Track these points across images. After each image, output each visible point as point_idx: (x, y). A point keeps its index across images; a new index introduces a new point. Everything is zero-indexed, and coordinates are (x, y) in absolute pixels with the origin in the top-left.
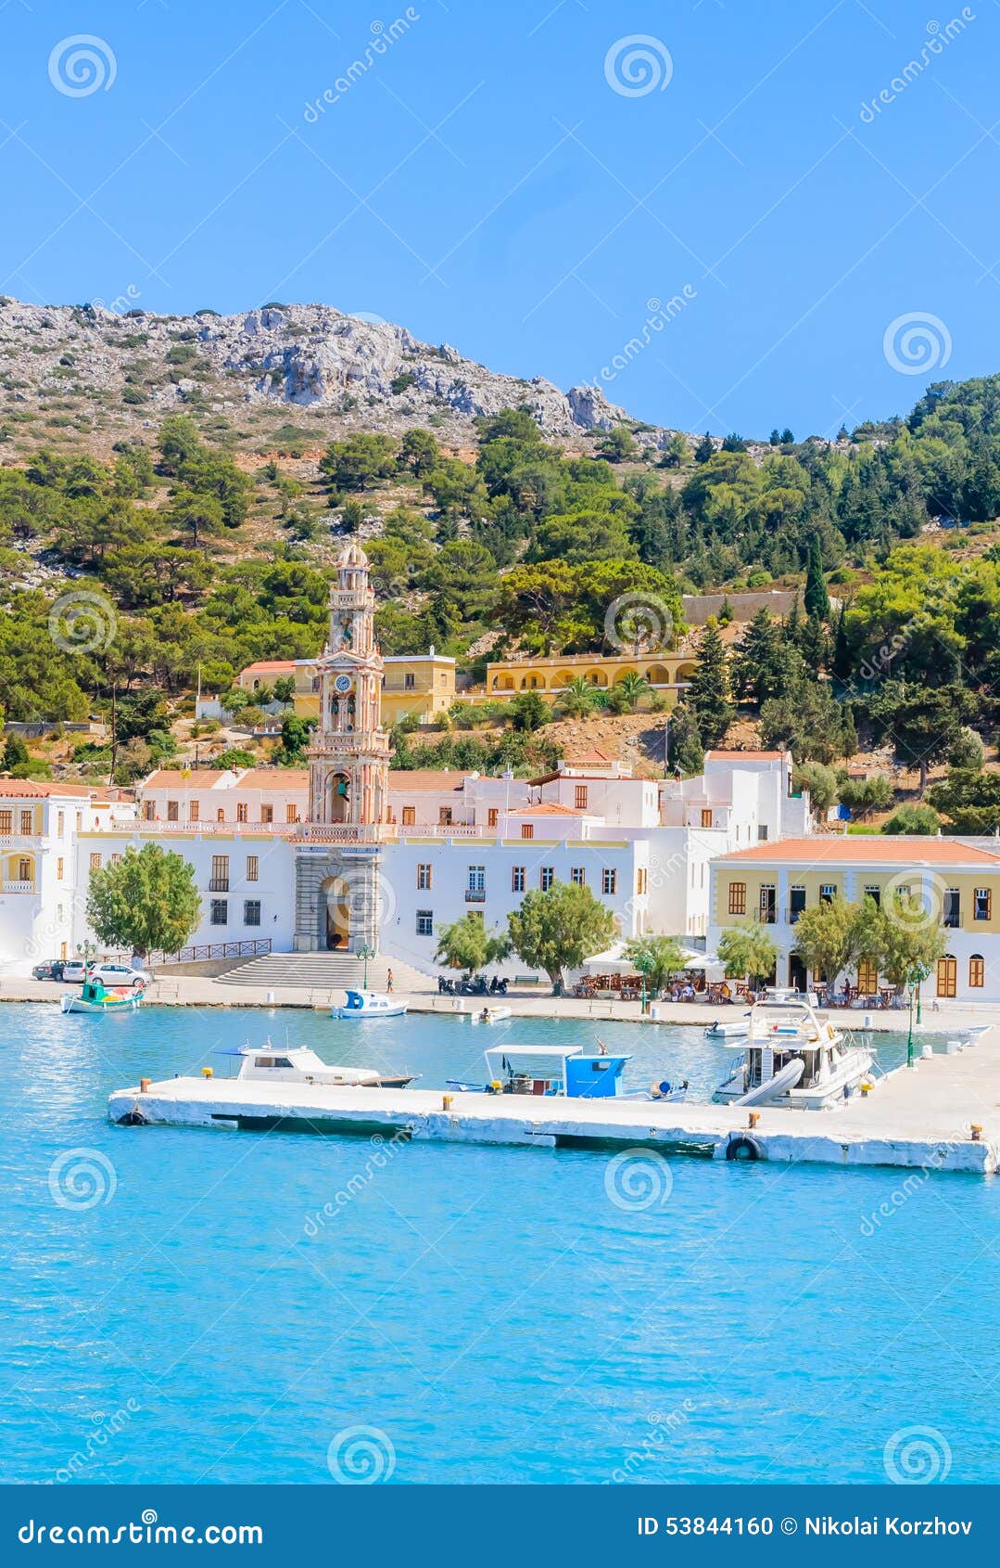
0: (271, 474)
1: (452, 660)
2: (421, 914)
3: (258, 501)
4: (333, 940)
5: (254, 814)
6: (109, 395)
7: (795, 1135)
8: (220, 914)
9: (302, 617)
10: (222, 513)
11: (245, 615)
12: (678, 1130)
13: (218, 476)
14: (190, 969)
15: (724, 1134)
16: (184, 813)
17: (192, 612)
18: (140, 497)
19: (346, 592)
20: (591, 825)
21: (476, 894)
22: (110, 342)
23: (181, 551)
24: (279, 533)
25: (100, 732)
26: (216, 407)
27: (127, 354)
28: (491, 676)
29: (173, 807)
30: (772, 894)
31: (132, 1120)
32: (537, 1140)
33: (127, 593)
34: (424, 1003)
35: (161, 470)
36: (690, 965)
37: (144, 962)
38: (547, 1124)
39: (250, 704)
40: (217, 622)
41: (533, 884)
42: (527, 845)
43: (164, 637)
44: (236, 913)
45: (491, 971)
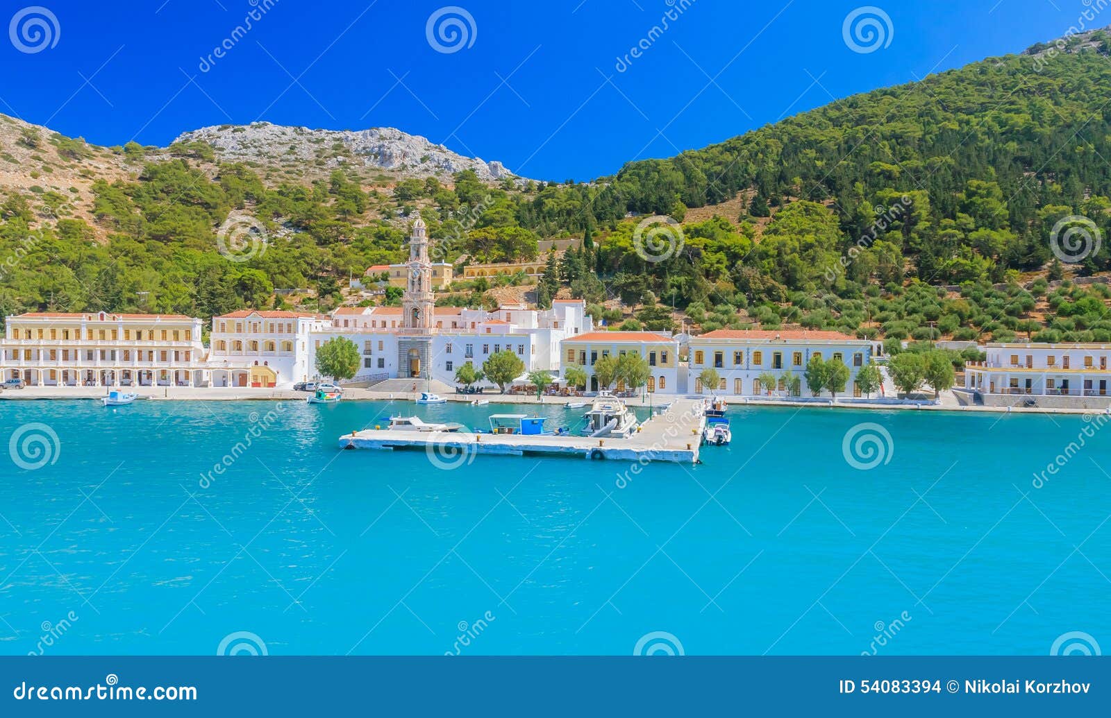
0: (375, 194)
1: (451, 265)
2: (448, 362)
3: (370, 204)
4: (413, 374)
5: (379, 324)
6: (309, 162)
7: (618, 449)
8: (368, 363)
9: (390, 249)
10: (356, 208)
11: (367, 247)
12: (572, 448)
13: (354, 194)
14: (357, 385)
15: (590, 448)
16: (351, 324)
17: (346, 247)
18: (323, 201)
19: (417, 237)
20: (513, 328)
21: (469, 354)
22: (309, 141)
23: (341, 223)
24: (378, 216)
25: (312, 293)
26: (352, 167)
27: (316, 146)
28: (465, 271)
29: (346, 322)
30: (584, 354)
31: (350, 448)
32: (515, 453)
33: (319, 238)
34: (452, 397)
35: (331, 192)
36: (554, 381)
37: (338, 383)
38: (520, 446)
39: (372, 282)
40: (356, 250)
41: (491, 351)
42: (489, 335)
43: (335, 256)
44: (374, 363)
45: (476, 385)
